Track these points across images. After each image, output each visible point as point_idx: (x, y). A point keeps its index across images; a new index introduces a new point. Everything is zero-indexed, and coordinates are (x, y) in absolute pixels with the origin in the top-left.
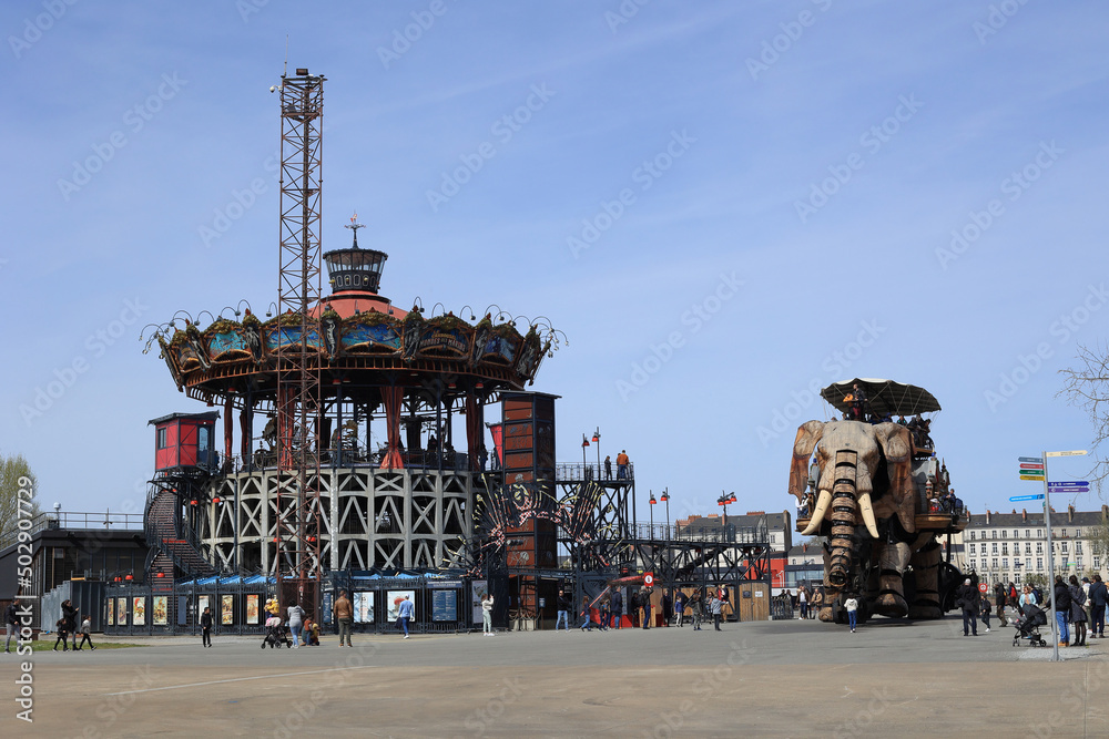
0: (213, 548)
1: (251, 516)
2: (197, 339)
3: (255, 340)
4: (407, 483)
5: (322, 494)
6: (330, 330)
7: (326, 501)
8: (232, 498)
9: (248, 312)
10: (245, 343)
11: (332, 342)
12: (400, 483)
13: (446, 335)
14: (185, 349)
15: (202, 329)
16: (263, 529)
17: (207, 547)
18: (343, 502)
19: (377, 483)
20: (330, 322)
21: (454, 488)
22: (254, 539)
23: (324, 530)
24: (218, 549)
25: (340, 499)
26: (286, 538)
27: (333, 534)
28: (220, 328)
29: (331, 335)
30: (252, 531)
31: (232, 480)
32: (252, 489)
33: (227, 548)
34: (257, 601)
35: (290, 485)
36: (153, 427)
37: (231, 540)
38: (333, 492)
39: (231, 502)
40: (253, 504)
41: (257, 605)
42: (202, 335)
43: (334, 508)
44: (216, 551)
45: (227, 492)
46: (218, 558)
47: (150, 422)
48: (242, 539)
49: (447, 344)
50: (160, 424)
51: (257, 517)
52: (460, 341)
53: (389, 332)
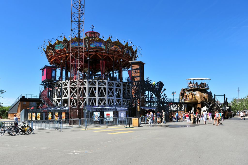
0: (55, 101)
1: (65, 92)
2: (51, 46)
3: (66, 45)
4: (107, 84)
5: (84, 86)
6: (87, 42)
7: (85, 88)
8: (60, 88)
9: (64, 37)
10: (64, 47)
11: (87, 45)
12: (105, 84)
13: (117, 47)
14: (50, 51)
15: (53, 44)
16: (68, 96)
17: (54, 100)
18: (90, 88)
19: (99, 84)
20: (87, 40)
21: (118, 86)
22: (66, 98)
23: (84, 95)
24: (57, 101)
25: (89, 87)
26: (75, 98)
27: (87, 97)
28: (57, 43)
29: (87, 43)
30: (66, 96)
31: (61, 83)
32: (66, 85)
33: (59, 100)
34: (65, 114)
35: (76, 84)
36: (41, 71)
37: (60, 98)
38: (87, 86)
39: (60, 89)
40: (66, 89)
41: (65, 115)
42: (53, 45)
43: (87, 90)
44: (56, 101)
45: (59, 86)
46: (57, 103)
47: (40, 69)
48: (63, 98)
49: (117, 49)
50: (43, 70)
51: (67, 92)
52: (120, 49)
53: (103, 44)
